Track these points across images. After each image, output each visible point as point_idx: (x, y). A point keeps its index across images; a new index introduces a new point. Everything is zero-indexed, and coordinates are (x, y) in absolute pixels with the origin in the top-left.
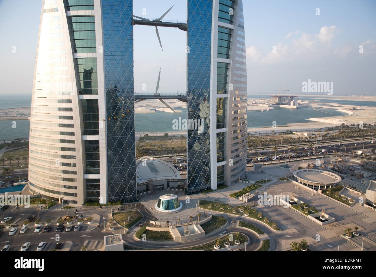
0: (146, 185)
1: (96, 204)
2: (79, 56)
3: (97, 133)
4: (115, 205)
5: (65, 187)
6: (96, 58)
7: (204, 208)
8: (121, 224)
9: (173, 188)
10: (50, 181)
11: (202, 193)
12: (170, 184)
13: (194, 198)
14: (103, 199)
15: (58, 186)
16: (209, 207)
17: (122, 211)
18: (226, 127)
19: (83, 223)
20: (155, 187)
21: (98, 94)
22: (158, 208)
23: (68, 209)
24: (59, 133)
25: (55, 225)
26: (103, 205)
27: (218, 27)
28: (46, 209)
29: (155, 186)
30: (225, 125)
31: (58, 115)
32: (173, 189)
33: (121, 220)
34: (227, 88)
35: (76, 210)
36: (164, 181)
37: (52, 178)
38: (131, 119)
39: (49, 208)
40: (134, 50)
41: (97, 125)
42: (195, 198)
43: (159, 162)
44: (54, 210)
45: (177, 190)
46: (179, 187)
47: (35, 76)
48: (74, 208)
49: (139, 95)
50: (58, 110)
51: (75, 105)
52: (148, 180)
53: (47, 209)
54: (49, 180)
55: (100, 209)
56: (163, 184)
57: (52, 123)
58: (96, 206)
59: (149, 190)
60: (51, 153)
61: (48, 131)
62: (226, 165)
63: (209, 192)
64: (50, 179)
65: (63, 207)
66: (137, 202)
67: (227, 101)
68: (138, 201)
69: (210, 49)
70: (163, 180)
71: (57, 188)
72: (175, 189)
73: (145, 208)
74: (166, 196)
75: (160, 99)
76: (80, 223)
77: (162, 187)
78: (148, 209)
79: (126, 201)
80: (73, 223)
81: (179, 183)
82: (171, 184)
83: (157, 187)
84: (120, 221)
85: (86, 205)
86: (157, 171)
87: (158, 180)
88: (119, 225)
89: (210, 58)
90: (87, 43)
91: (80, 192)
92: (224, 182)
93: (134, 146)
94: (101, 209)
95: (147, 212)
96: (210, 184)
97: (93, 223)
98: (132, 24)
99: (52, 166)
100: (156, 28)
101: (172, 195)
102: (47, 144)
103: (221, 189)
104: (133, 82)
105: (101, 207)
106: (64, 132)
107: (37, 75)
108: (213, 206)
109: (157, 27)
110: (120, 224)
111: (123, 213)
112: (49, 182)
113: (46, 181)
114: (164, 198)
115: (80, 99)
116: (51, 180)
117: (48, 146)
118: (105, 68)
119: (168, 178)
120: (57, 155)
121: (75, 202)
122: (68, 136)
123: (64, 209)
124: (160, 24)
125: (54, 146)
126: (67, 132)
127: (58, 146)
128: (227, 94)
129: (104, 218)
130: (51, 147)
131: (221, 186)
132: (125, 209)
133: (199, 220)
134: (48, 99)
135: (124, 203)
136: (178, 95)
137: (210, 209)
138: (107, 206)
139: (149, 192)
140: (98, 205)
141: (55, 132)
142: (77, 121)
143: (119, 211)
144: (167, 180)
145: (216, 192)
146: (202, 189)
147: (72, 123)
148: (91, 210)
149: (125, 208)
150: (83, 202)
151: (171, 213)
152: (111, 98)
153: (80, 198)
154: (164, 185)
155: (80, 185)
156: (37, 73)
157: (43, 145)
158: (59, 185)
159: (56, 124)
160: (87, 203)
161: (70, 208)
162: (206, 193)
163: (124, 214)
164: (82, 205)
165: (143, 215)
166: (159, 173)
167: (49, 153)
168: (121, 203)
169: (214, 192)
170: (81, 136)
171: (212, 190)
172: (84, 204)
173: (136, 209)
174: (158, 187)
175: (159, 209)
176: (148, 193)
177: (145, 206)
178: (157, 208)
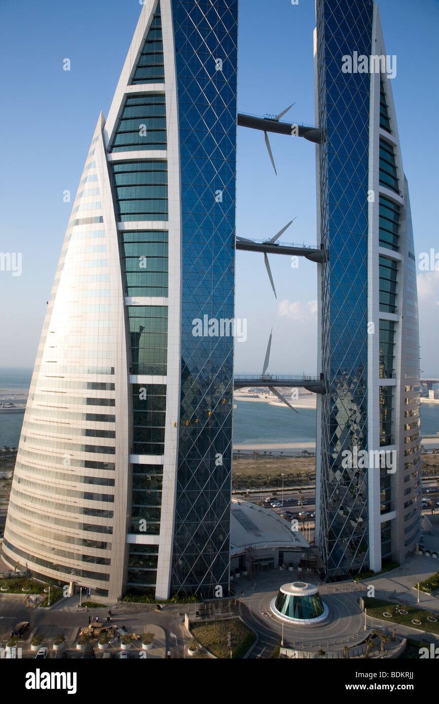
0: (238, 558)
1: (147, 599)
2: (135, 303)
3: (159, 450)
4: (187, 602)
5: (85, 558)
6: (167, 306)
7: (377, 618)
8: (216, 652)
9: (291, 565)
10: (53, 544)
11: (355, 579)
12: (284, 556)
13: (343, 591)
14: (162, 589)
15: (70, 555)
16: (386, 614)
17: (206, 620)
18: (394, 444)
19: (132, 647)
20: (256, 563)
21: (166, 375)
22: (279, 612)
23: (91, 609)
24: (84, 448)
25: (72, 649)
26: (161, 602)
27: (379, 256)
28: (46, 606)
29: (256, 561)
30: (392, 438)
31: (86, 412)
32: (291, 569)
33: (213, 643)
34: (393, 368)
35: (110, 612)
36: (273, 550)
37: (58, 537)
38: (225, 425)
39: (51, 604)
40: (236, 293)
41: (160, 435)
42: (345, 591)
43: (251, 508)
44: (61, 610)
45: (300, 569)
46: (303, 564)
47: (46, 337)
48: (104, 606)
49: (242, 378)
50: (86, 403)
51: (121, 395)
52: (246, 549)
53: (48, 606)
54: (52, 541)
55: (157, 610)
56: (273, 556)
57: (71, 428)
58: (148, 603)
59: (245, 569)
60: (61, 487)
61: (61, 443)
62: (394, 519)
63: (368, 578)
64: (54, 539)
65: (80, 604)
66: (230, 598)
67: (395, 391)
68: (232, 595)
69: (367, 296)
70: (272, 548)
71: (67, 560)
72: (295, 568)
73: (250, 612)
74: (296, 586)
75: (271, 387)
76: (127, 647)
77: (270, 563)
78: (258, 615)
79: (207, 594)
80: (110, 646)
81: (303, 555)
82: (287, 557)
83: (260, 563)
84: (210, 645)
85: (126, 601)
86: (256, 528)
87: (264, 547)
88: (209, 653)
89: (367, 311)
90: (151, 280)
91: (116, 571)
92: (391, 555)
93: (229, 479)
94: (159, 611)
95: (258, 622)
96: (368, 559)
97: (153, 647)
98: (233, 248)
99: (61, 514)
100: (266, 257)
101: (307, 584)
102: (56, 468)
103: (389, 571)
104: (232, 354)
105: (159, 608)
106: (94, 446)
107: (49, 334)
108: (394, 614)
109: (267, 254)
110: (212, 653)
111: (211, 623)
112: (53, 546)
113: (45, 544)
114: (291, 591)
115: (130, 383)
116: (56, 542)
117: (57, 473)
118: (182, 325)
119: (282, 544)
120: (76, 491)
121: (103, 592)
122: (102, 454)
123: (84, 608)
124: (275, 249)
125: (70, 473)
126: (100, 447)
127: (78, 474)
128: (394, 379)
129: (172, 635)
130: (65, 474)
131: (389, 563)
132: (210, 613)
133: (382, 649)
134: (69, 380)
135: (204, 598)
136: (305, 381)
137: (390, 619)
138: (170, 606)
139: (245, 573)
140: (151, 603)
141: (74, 444)
142: (122, 426)
143: (199, 618)
144: (280, 548)
145: (382, 577)
146: (354, 570)
147: (111, 430)
148: (138, 612)
149: (210, 610)
150: (121, 594)
151: (313, 626)
152: (190, 384)
153: (116, 585)
154: (273, 558)
155: (117, 556)
156: (50, 329)
157: (46, 470)
158: (73, 553)
159: (79, 429)
160: (128, 596)
161: (96, 606)
162: (362, 579)
163: (214, 626)
164: (118, 601)
165: (254, 631)
166: (262, 534)
167: (57, 486)
168: (199, 599)
169: (378, 578)
170: (127, 457)
171: (372, 571)
172: (122, 598)
173: (233, 615)
174: (264, 564)
175: (279, 614)
176: (245, 576)
177: (250, 607)
178: (276, 612)
